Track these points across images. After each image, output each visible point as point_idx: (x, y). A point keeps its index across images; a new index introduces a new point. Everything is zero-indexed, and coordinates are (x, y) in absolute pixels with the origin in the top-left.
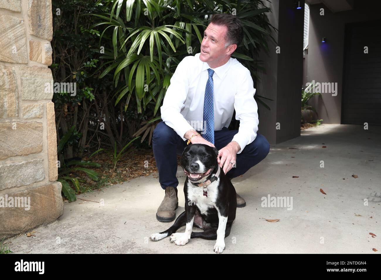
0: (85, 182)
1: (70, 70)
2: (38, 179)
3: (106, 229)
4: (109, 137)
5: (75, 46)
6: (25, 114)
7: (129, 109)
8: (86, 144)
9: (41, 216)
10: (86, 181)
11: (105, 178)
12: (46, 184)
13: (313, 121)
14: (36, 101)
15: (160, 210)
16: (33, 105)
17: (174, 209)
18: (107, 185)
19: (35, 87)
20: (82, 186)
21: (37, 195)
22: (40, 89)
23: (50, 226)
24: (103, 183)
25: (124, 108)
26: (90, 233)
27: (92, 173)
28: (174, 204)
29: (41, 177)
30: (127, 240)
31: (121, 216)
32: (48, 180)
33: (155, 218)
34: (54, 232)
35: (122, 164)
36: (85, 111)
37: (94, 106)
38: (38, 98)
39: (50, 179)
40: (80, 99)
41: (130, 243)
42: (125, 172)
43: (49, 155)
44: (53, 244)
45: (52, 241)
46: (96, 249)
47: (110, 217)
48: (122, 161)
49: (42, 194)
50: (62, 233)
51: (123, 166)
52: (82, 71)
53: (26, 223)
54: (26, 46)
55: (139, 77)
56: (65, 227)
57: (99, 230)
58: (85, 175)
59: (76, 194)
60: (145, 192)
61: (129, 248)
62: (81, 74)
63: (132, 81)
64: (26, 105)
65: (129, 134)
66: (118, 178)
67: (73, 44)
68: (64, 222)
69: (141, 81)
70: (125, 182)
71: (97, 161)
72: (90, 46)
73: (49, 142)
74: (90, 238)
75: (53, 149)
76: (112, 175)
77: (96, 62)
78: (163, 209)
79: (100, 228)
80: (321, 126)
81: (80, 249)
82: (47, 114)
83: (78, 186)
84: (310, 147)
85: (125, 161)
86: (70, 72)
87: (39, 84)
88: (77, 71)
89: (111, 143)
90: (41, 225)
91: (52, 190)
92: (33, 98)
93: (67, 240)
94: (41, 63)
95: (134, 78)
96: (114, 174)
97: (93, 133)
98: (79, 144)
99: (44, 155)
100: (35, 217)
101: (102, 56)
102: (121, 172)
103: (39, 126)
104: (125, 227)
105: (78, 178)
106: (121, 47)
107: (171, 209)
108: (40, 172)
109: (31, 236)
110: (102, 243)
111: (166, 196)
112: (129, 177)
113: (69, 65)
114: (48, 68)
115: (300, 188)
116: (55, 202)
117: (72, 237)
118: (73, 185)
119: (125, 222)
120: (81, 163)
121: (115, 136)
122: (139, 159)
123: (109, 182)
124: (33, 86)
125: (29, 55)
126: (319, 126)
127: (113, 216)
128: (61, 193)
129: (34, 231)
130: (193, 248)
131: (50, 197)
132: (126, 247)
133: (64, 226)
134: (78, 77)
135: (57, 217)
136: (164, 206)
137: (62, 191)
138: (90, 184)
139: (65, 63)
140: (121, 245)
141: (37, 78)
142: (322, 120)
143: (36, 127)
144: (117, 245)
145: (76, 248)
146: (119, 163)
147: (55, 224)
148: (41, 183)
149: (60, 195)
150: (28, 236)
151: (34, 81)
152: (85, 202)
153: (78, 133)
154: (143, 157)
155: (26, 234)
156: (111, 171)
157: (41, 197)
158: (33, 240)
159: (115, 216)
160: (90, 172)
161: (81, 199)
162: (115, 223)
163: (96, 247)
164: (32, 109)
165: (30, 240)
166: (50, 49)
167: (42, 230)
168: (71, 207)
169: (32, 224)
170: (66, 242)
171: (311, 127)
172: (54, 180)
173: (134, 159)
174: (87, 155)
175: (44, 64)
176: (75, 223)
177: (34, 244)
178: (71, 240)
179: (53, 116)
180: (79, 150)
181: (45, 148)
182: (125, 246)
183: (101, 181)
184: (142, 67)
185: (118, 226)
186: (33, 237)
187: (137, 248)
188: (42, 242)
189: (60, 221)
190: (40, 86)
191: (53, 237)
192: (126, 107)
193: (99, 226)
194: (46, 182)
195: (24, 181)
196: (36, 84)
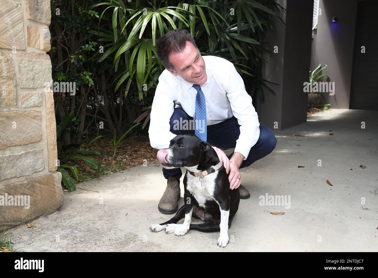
0: (84, 171)
1: (67, 53)
2: (37, 169)
3: (108, 221)
4: (107, 123)
5: (73, 27)
6: (24, 102)
7: (129, 94)
8: (84, 130)
9: (41, 207)
10: (85, 169)
11: (104, 166)
12: (46, 174)
13: (320, 105)
14: (35, 89)
15: (163, 201)
16: (31, 93)
17: (177, 200)
18: (107, 174)
19: (34, 74)
20: (82, 175)
21: (37, 185)
22: (39, 76)
23: (51, 217)
24: (103, 172)
25: (124, 93)
26: (91, 225)
27: (91, 161)
28: (176, 194)
29: (41, 168)
30: (129, 233)
31: (122, 207)
32: (48, 170)
33: (158, 209)
34: (55, 224)
35: (121, 151)
36: (83, 96)
37: (92, 91)
38: (36, 86)
39: (50, 169)
40: (78, 84)
41: (132, 236)
42: (125, 160)
43: (48, 145)
44: (54, 236)
45: (53, 232)
46: (98, 242)
47: (111, 208)
48: (122, 148)
49: (42, 184)
50: (63, 224)
51: (123, 153)
52: (81, 54)
53: (26, 214)
54: (24, 31)
55: (140, 61)
56: (65, 218)
57: (101, 221)
58: (84, 163)
59: (75, 182)
60: (146, 181)
61: (131, 241)
62: (79, 58)
63: (133, 65)
64: (25, 93)
65: (128, 120)
66: (118, 166)
67: (71, 25)
68: (64, 213)
69: (142, 66)
70: (125, 171)
71: (96, 148)
72: (88, 28)
73: (48, 131)
74: (92, 230)
75: (53, 138)
76: (111, 163)
77: (95, 45)
78: (165, 201)
79: (101, 220)
80: (328, 111)
81: (82, 241)
82: (46, 102)
83: (77, 175)
84: (317, 134)
85: (125, 148)
86: (68, 55)
87: (38, 71)
88: (75, 55)
89: (109, 129)
90: (41, 216)
91: (52, 180)
92: (31, 86)
93: (68, 231)
94: (39, 49)
95: (135, 62)
96: (114, 162)
97: (91, 118)
98: (77, 130)
99: (43, 144)
100: (35, 208)
101: (101, 38)
102: (121, 160)
103: (38, 114)
104: (127, 219)
105: (76, 166)
106: (121, 31)
107: (173, 200)
108: (40, 162)
109: (32, 227)
110: (104, 236)
111: (168, 187)
112: (130, 165)
113: (67, 48)
114: (46, 54)
115: (306, 178)
116: (55, 192)
117: (73, 228)
118: (72, 174)
119: (126, 214)
120: (80, 151)
121: (114, 121)
122: (139, 146)
123: (108, 170)
124: (31, 73)
125: (27, 40)
126: (326, 111)
127: (114, 207)
128: (61, 184)
129: (34, 221)
130: (196, 242)
131: (50, 187)
132: (129, 240)
133: (64, 216)
134: (76, 61)
135: (57, 208)
136: (167, 197)
137: (62, 181)
138: (89, 172)
139: (62, 45)
140: (123, 238)
141: (36, 65)
142: (329, 105)
143: (35, 116)
144: (119, 237)
145: (78, 240)
146: (119, 150)
147: (55, 215)
148: (41, 173)
149: (60, 186)
150: (29, 227)
151: (32, 68)
152: (85, 191)
153: (76, 120)
154: (144, 143)
155: (26, 225)
156: (111, 159)
157: (41, 188)
158: (34, 231)
159: (116, 207)
160: (90, 160)
161: (81, 189)
162: (116, 215)
163: (98, 239)
164: (30, 97)
165: (31, 231)
166: (48, 34)
167: (42, 221)
168: (71, 197)
169: (32, 215)
170: (67, 234)
171: (318, 112)
172: (54, 170)
173: (134, 145)
174: (85, 141)
175: (42, 50)
176: (75, 214)
177: (35, 235)
178: (72, 232)
179: (53, 104)
180: (77, 136)
181: (44, 138)
182: (127, 239)
183: (101, 169)
184: (144, 51)
185: (119, 217)
186: (34, 228)
187: (140, 240)
188: (43, 233)
189: (60, 212)
190: (38, 73)
191: (54, 229)
192: (126, 93)
193: (100, 218)
194: (46, 172)
195: (24, 171)
196: (34, 71)
